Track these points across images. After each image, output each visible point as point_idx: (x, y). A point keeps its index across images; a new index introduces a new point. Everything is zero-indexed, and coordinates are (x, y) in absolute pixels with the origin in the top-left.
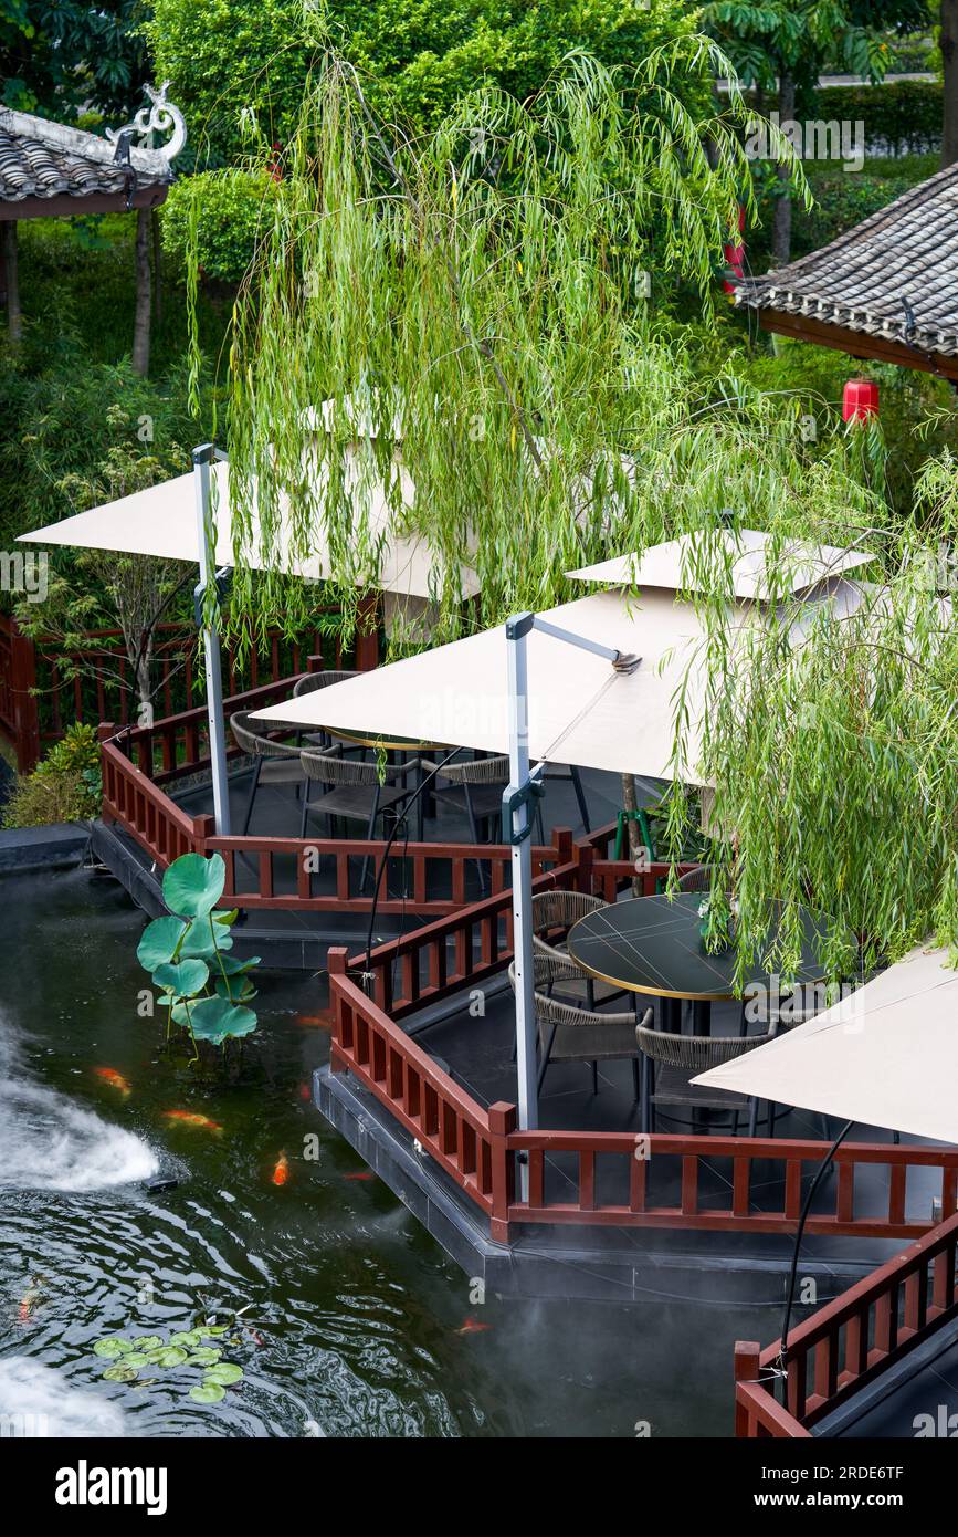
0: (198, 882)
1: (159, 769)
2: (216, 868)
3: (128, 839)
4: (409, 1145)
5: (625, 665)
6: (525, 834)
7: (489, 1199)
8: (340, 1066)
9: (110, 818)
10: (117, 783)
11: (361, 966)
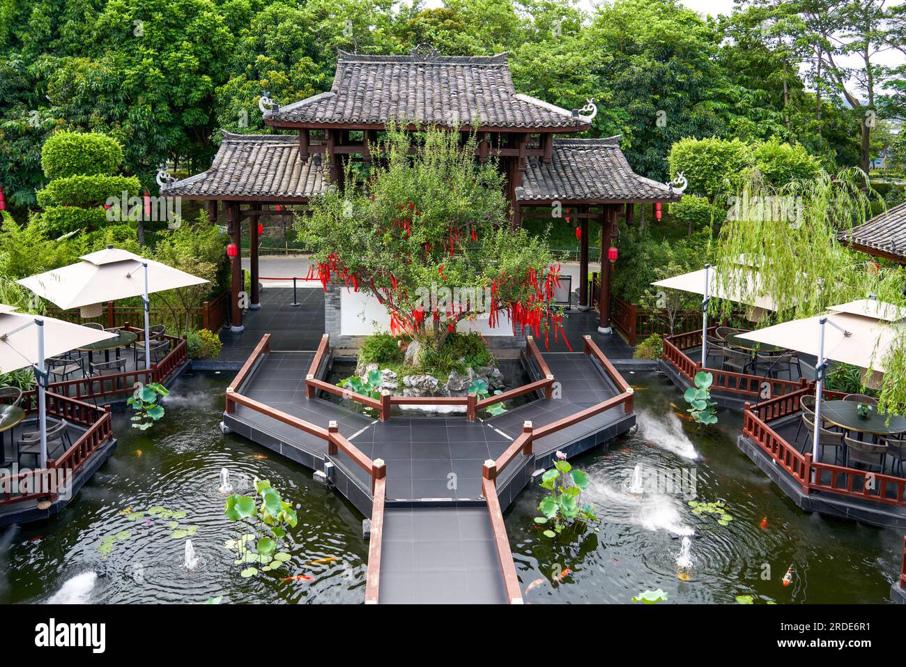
0: (704, 379)
1: (682, 346)
2: (709, 377)
3: (672, 366)
4: (771, 461)
5: (847, 335)
6: (821, 378)
7: (803, 480)
8: (747, 436)
9: (665, 359)
10: (668, 350)
11: (754, 409)
